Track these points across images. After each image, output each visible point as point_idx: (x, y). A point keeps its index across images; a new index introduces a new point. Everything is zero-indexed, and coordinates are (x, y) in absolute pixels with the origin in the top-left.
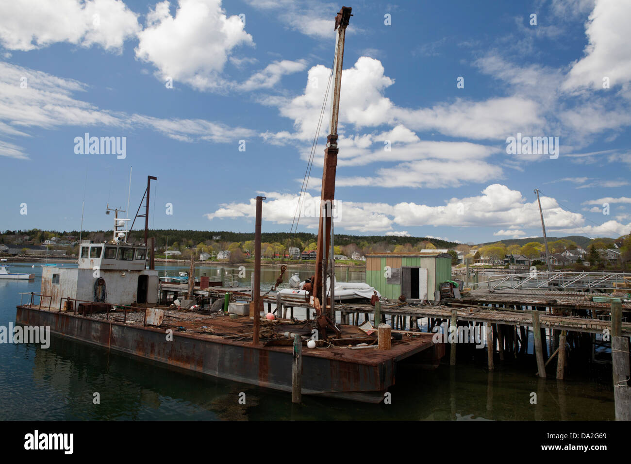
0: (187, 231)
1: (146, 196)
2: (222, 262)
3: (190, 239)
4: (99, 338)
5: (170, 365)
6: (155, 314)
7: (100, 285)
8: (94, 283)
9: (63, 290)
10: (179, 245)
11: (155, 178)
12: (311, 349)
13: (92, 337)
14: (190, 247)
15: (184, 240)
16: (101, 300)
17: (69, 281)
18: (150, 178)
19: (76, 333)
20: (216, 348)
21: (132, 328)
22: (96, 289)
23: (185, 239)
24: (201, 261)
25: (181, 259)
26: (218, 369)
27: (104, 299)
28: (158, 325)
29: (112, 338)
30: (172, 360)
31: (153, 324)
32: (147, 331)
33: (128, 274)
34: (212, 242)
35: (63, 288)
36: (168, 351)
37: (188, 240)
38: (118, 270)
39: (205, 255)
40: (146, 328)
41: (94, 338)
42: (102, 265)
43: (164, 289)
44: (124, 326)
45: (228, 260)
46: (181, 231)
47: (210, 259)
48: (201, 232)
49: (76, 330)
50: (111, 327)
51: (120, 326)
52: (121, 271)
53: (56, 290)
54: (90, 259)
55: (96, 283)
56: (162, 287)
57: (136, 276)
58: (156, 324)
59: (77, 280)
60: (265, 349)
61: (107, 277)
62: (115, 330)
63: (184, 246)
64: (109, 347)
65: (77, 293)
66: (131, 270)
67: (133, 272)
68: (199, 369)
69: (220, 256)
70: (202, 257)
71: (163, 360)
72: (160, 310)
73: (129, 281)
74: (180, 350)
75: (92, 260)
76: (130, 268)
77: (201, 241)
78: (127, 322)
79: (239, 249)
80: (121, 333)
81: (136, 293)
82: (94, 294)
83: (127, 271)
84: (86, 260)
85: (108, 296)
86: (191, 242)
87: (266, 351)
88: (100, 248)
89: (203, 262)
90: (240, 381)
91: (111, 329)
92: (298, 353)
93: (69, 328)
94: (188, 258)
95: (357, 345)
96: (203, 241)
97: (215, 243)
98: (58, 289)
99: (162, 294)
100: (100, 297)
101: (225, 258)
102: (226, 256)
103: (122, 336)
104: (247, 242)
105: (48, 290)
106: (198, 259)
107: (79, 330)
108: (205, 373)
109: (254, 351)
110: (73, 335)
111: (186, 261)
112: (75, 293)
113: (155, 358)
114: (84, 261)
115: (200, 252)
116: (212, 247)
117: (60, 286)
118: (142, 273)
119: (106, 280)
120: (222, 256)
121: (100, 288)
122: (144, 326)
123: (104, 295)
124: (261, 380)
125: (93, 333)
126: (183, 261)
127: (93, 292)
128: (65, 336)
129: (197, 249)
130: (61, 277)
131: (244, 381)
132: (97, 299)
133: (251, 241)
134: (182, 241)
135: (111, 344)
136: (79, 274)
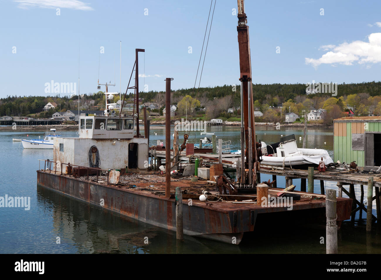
0: (273, 85)
1: (135, 69)
2: (314, 124)
3: (276, 95)
4: (84, 195)
5: (121, 214)
6: (115, 175)
7: (94, 152)
8: (89, 151)
9: (66, 157)
10: (261, 103)
11: (143, 51)
12: (201, 201)
13: (80, 195)
14: (276, 106)
15: (267, 98)
16: (96, 165)
17: (69, 149)
18: (138, 50)
19: (71, 191)
20: (145, 201)
21: (100, 186)
22: (90, 156)
23: (268, 96)
24: (287, 123)
25: (262, 122)
26: (146, 217)
27: (98, 164)
28: (116, 184)
29: (90, 194)
30: (122, 210)
31: (113, 183)
32: (109, 188)
33: (118, 143)
34: (304, 97)
35: (66, 155)
36: (120, 204)
37: (273, 97)
38: (109, 139)
39: (292, 115)
40: (108, 186)
41: (81, 194)
42: (94, 135)
43: (158, 156)
44: (96, 185)
45: (322, 121)
46: (266, 86)
47: (298, 120)
48: (291, 86)
49: (71, 189)
50: (90, 186)
51: (95, 185)
52: (112, 140)
53: (62, 157)
54: (86, 130)
55: (90, 151)
56: (156, 154)
57: (126, 144)
58: (115, 183)
59: (74, 148)
60: (170, 200)
61: (99, 146)
62: (92, 187)
63: (267, 105)
64: (89, 202)
65: (75, 160)
66: (121, 139)
67: (123, 141)
68: (136, 217)
69: (311, 116)
70: (287, 118)
71: (118, 211)
72: (118, 171)
73: (120, 149)
74: (126, 203)
75: (87, 131)
76: (119, 137)
77: (290, 98)
78: (99, 181)
79: (338, 107)
80: (95, 191)
81: (127, 160)
82: (89, 160)
83: (117, 139)
84: (83, 130)
85: (102, 162)
86: (276, 99)
87: (170, 202)
88: (91, 120)
89: (289, 124)
90: (158, 225)
91: (90, 188)
92: (178, 201)
93: (67, 188)
94: (271, 120)
95: (243, 201)
96: (292, 97)
97: (308, 100)
98: (63, 156)
99: (156, 160)
100: (95, 163)
101: (318, 118)
102: (318, 116)
103: (96, 193)
104: (350, 96)
105: (57, 157)
106: (282, 121)
107: (73, 189)
108: (140, 220)
109: (164, 202)
110: (69, 193)
111: (268, 123)
112: (73, 159)
113: (114, 210)
114: (82, 132)
115: (287, 112)
116: (302, 105)
117: (65, 153)
118: (131, 141)
119: (99, 148)
120: (314, 116)
121: (94, 155)
122: (108, 185)
123: (97, 161)
124: (168, 225)
125: (80, 192)
126: (265, 123)
127: (88, 158)
128: (65, 194)
129: (281, 108)
130: (65, 146)
131: (160, 226)
132: (91, 164)
133: (355, 95)
134: (265, 99)
135: (90, 200)
136: (75, 143)
